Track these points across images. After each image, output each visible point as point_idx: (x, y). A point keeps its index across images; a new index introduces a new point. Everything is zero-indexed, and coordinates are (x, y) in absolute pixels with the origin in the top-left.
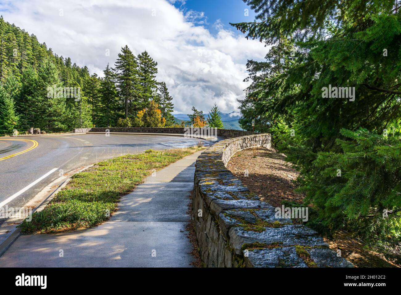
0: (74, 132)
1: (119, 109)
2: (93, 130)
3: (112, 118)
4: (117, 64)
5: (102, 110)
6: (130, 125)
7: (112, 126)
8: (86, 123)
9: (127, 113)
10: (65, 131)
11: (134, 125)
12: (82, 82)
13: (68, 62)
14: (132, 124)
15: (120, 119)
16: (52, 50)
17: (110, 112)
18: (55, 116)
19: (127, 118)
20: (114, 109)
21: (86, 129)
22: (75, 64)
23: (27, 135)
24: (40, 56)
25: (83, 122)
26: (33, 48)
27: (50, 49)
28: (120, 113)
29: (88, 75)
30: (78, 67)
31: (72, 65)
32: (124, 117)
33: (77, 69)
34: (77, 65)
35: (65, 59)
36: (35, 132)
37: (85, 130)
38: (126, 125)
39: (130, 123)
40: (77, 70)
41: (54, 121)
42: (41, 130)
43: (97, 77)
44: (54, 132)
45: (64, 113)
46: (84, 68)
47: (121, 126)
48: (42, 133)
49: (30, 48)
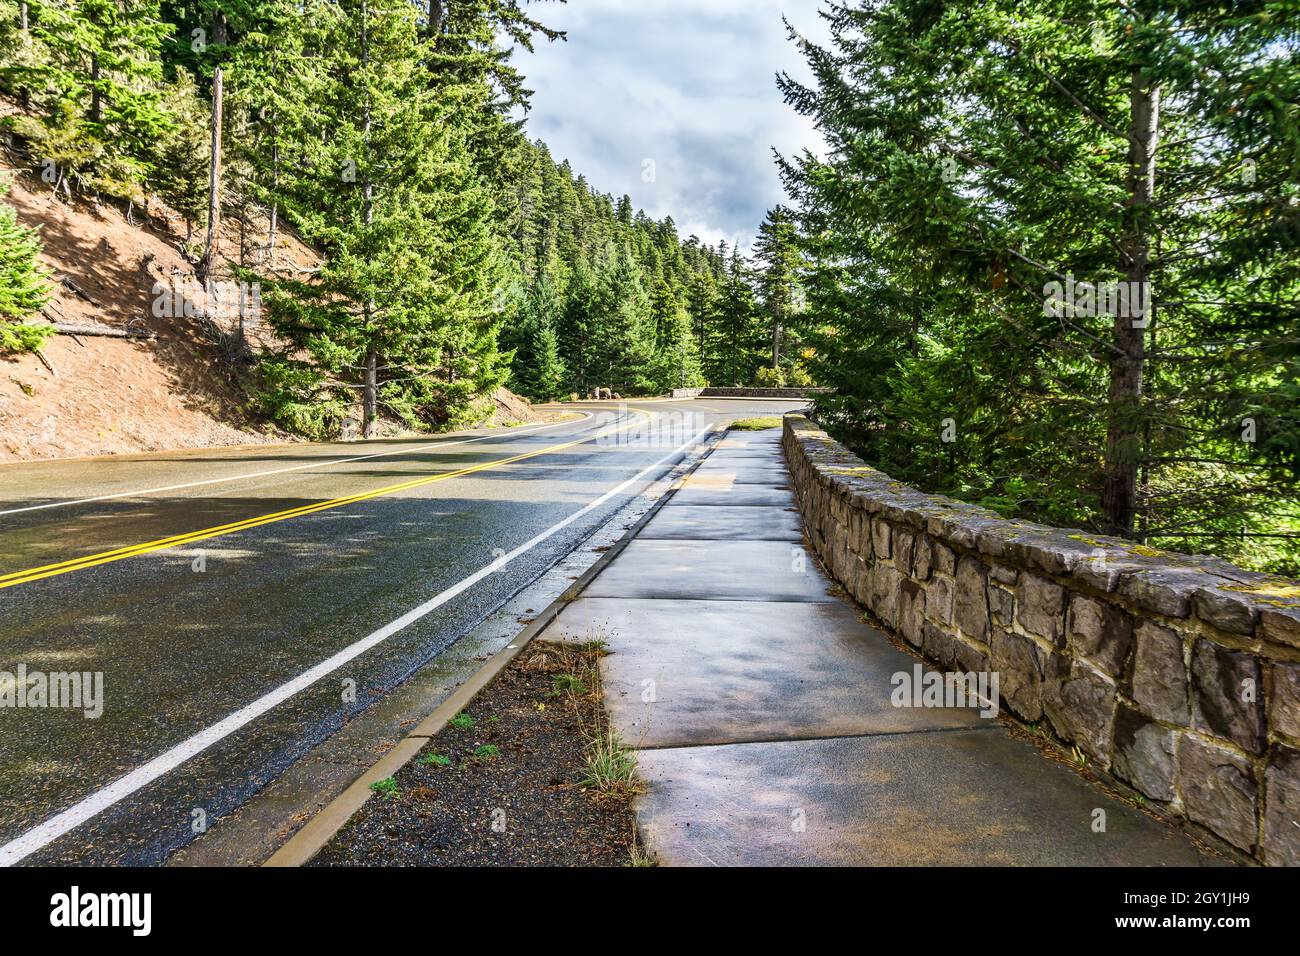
0: (671, 396)
1: (760, 345)
2: (706, 393)
3: (744, 366)
4: (757, 248)
5: (722, 347)
6: (782, 381)
7: (745, 384)
8: (694, 376)
9: (777, 355)
10: (655, 394)
11: (791, 383)
12: (659, 263)
13: (625, 209)
14: (787, 380)
15: (762, 370)
16: (586, 180)
17: (739, 352)
18: (635, 364)
19: (777, 367)
20: (748, 345)
21: (693, 390)
22: (641, 212)
23: (590, 400)
24: (562, 202)
25: (686, 376)
26: (544, 180)
27: (580, 178)
28: (761, 353)
29: (675, 240)
30: (649, 219)
31: (634, 214)
32: (769, 364)
33: (646, 226)
34: (648, 214)
35: (616, 202)
36: (603, 395)
37: (692, 393)
38: (773, 382)
39: (781, 377)
40: (647, 229)
41: (634, 373)
42: (612, 392)
43: (699, 246)
44: (633, 396)
45: (652, 357)
46: (664, 222)
47: (762, 383)
48: (614, 397)
49: (538, 181)
